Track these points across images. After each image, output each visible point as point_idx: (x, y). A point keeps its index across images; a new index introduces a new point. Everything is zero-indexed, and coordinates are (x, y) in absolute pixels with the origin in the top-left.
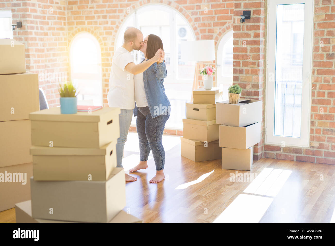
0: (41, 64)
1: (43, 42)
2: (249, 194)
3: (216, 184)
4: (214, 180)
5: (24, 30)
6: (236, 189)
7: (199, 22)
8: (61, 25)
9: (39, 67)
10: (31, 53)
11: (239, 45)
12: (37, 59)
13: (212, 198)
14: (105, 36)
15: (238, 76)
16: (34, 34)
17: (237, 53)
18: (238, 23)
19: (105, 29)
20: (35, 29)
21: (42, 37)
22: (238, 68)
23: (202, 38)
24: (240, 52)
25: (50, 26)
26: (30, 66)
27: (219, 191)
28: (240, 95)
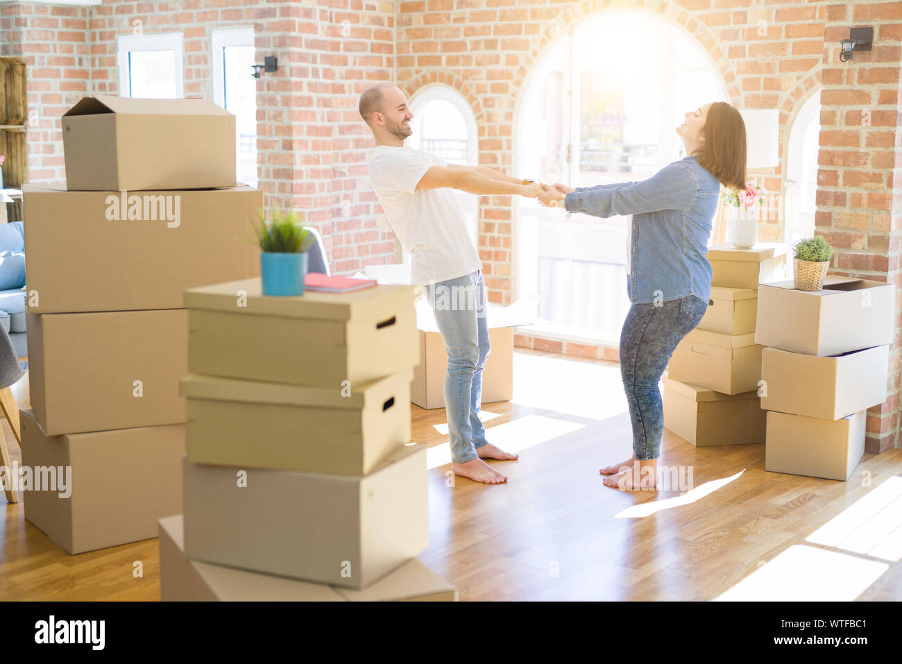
0: (321, 167)
1: (329, 109)
2: (822, 547)
3: (736, 512)
4: (734, 499)
5: (281, 78)
6: (788, 529)
7: (742, 60)
8: (381, 65)
9: (316, 174)
10: (295, 137)
11: (835, 124)
12: (311, 152)
13: (711, 549)
14: (489, 95)
15: (830, 213)
16: (305, 87)
17: (830, 148)
18: (834, 63)
19: (490, 76)
20: (310, 75)
21: (328, 96)
22: (830, 189)
23: (746, 103)
24: (837, 145)
25: (350, 66)
26: (293, 171)
27: (739, 531)
28: (826, 265)
